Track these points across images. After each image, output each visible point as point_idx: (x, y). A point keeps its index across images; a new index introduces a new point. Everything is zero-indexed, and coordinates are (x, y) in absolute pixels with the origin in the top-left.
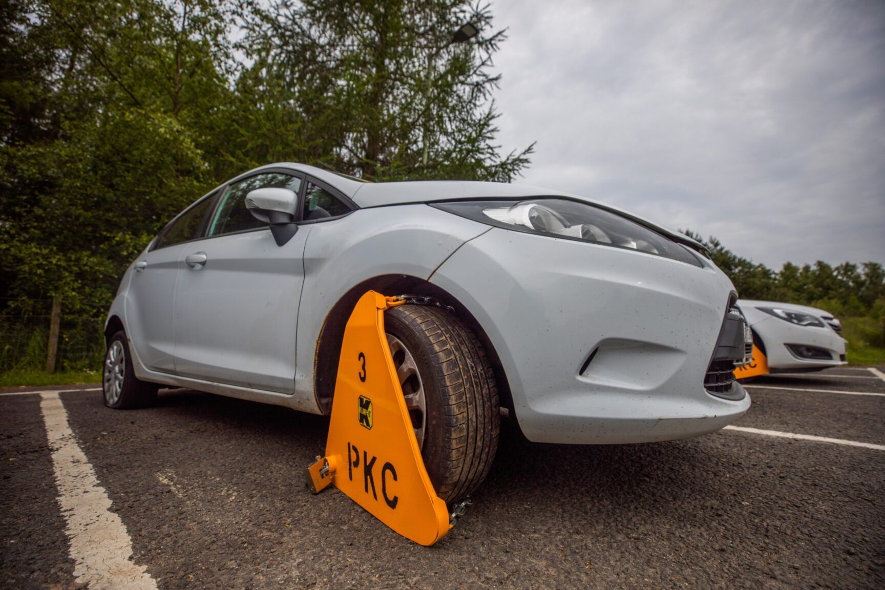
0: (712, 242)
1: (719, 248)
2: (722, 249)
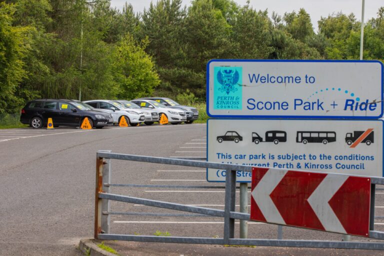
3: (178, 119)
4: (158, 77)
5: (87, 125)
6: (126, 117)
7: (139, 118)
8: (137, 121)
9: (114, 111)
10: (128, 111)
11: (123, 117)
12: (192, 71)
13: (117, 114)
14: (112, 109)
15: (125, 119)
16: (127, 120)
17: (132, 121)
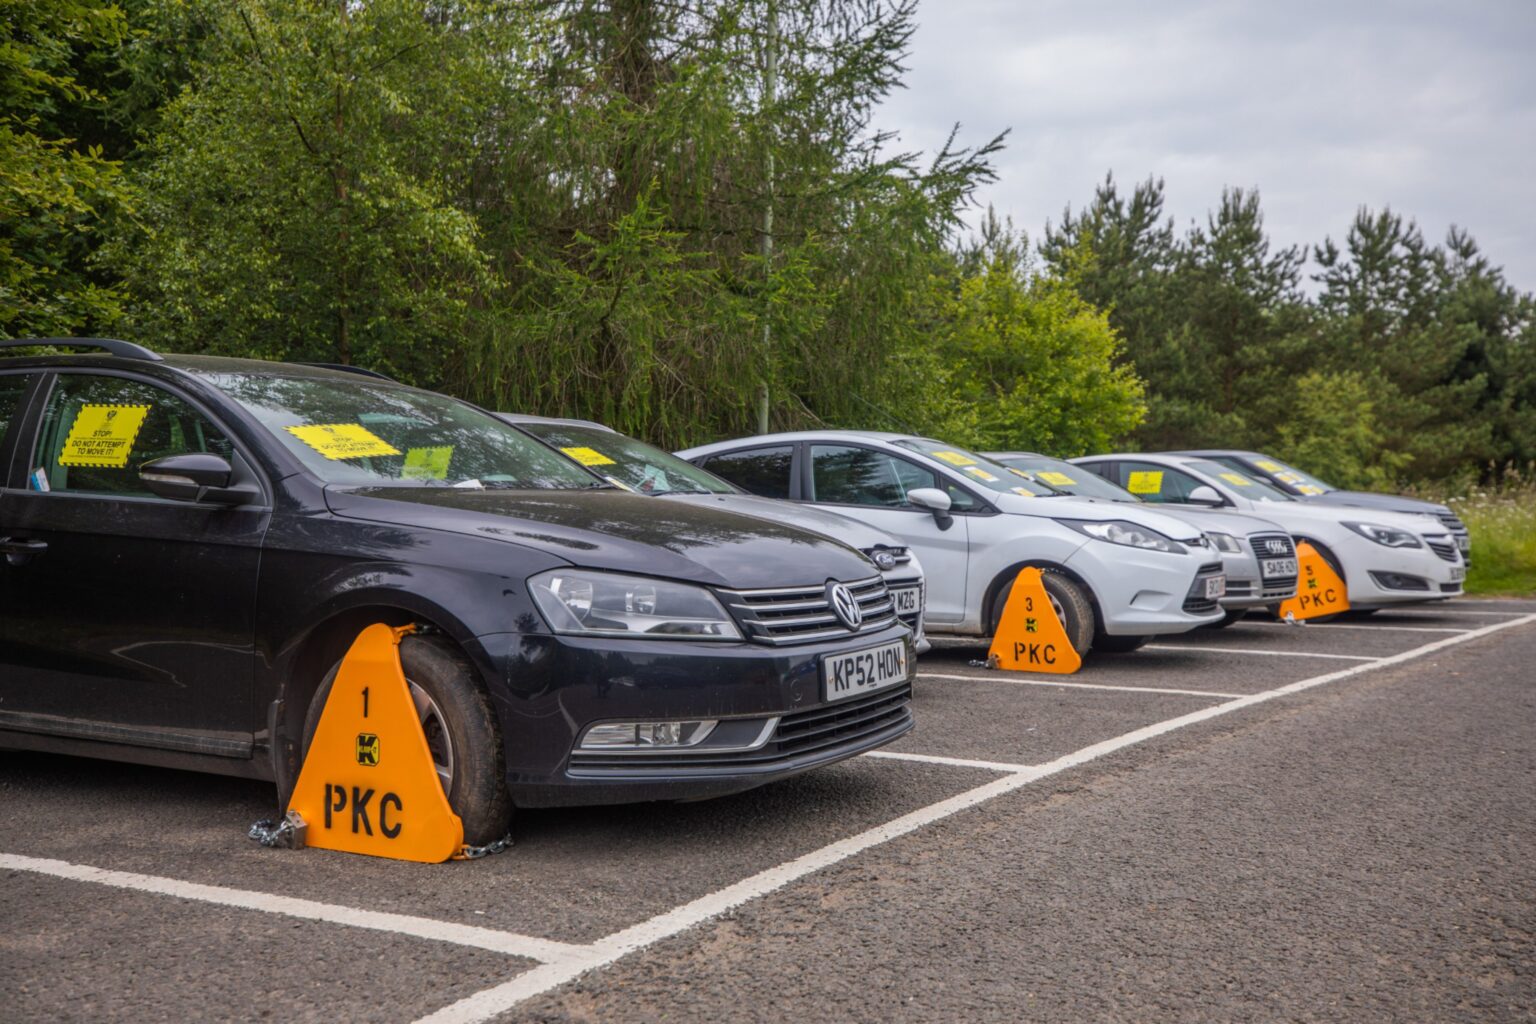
0: (1455, 244)
1: (1472, 261)
2: (1480, 265)
3: (1420, 583)
4: (1140, 390)
5: (378, 779)
6: (1061, 577)
7: (1182, 591)
8: (1165, 613)
9: (943, 523)
10: (1074, 523)
11: (1029, 581)
12: (1206, 408)
13: (969, 547)
14: (920, 506)
15: (1045, 603)
16: (1064, 606)
17: (1120, 616)
